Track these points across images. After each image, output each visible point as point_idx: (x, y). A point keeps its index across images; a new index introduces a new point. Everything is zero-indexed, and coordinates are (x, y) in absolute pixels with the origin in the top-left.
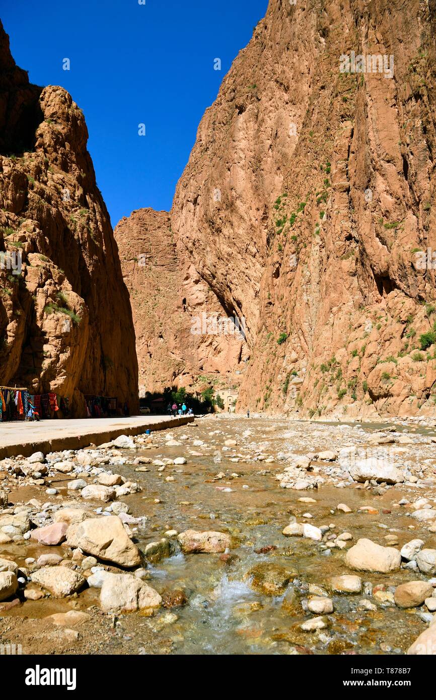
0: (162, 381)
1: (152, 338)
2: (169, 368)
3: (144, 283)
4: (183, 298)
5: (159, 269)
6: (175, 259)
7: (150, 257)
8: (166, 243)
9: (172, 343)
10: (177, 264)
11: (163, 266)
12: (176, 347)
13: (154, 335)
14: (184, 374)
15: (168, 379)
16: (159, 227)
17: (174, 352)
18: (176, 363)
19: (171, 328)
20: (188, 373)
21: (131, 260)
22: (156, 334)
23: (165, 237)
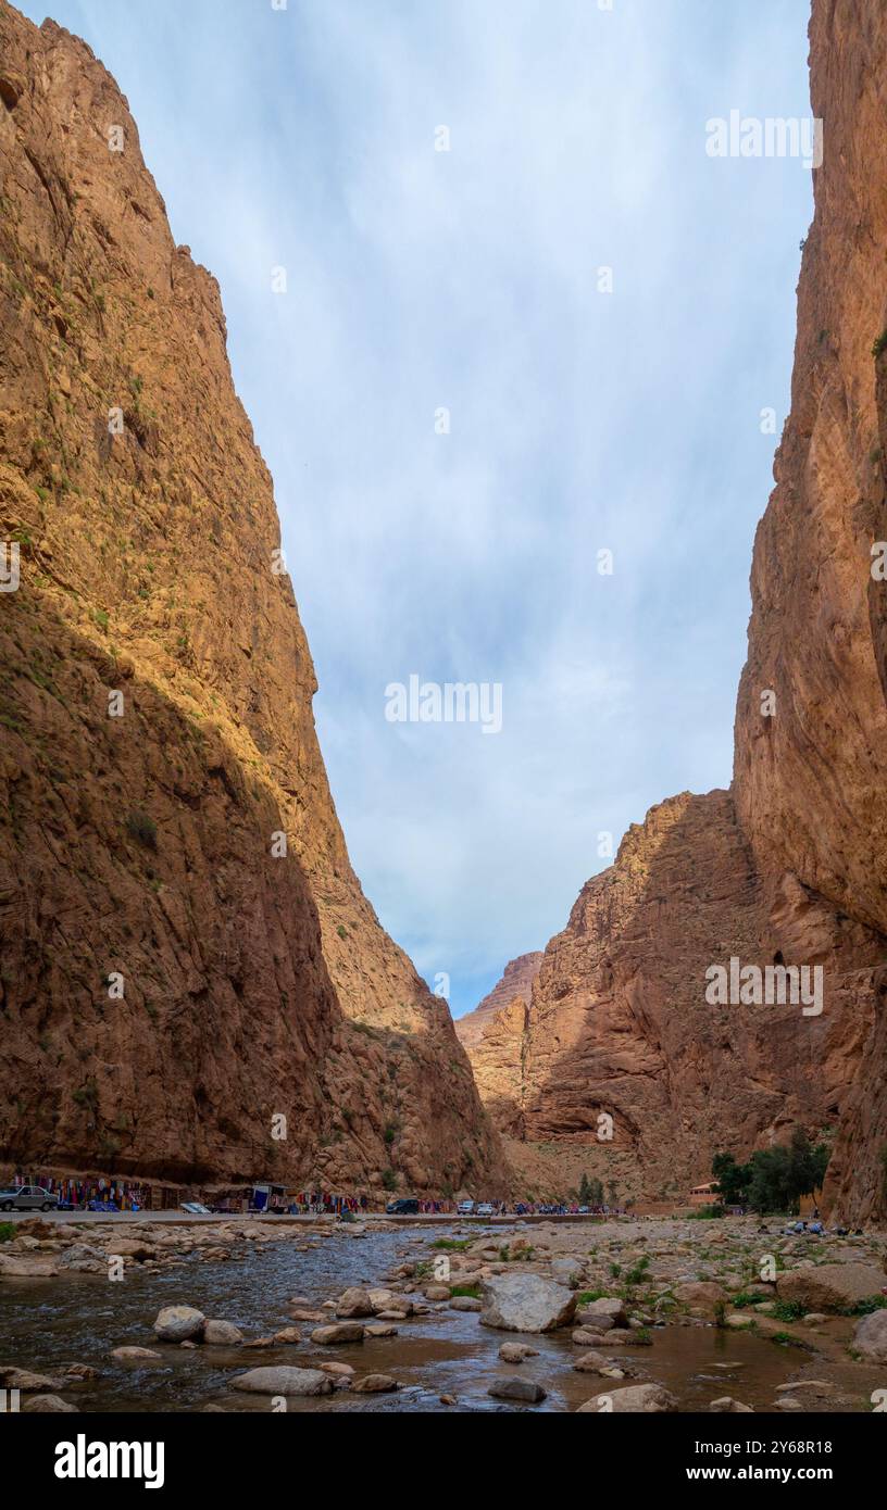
0: (730, 1144)
1: (706, 1052)
2: (746, 1115)
3: (684, 943)
4: (773, 953)
5: (715, 907)
6: (750, 877)
7: (693, 888)
8: (726, 849)
9: (754, 1057)
10: (757, 887)
11: (724, 898)
12: (762, 1067)
13: (710, 1045)
14: (780, 1123)
15: (745, 1139)
16: (708, 825)
17: (758, 1076)
18: (764, 1101)
19: (747, 1025)
20: (790, 1121)
21: (650, 901)
22: (714, 1043)
23: (724, 839)
